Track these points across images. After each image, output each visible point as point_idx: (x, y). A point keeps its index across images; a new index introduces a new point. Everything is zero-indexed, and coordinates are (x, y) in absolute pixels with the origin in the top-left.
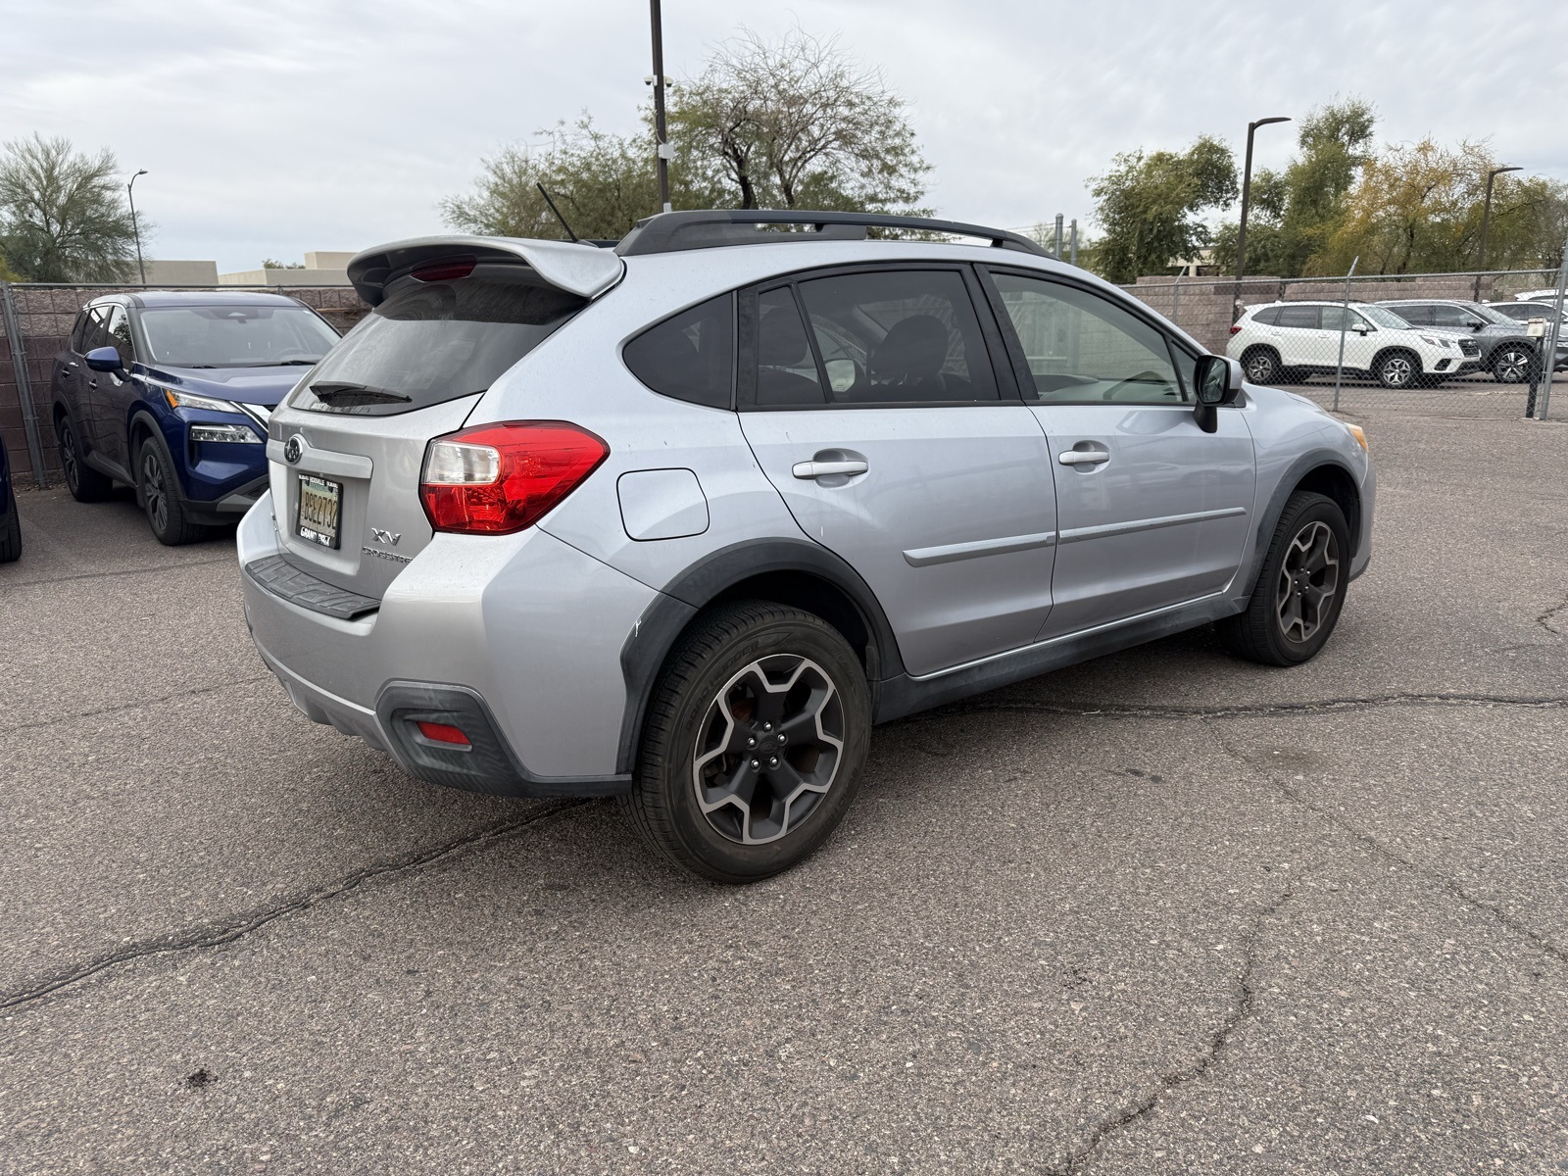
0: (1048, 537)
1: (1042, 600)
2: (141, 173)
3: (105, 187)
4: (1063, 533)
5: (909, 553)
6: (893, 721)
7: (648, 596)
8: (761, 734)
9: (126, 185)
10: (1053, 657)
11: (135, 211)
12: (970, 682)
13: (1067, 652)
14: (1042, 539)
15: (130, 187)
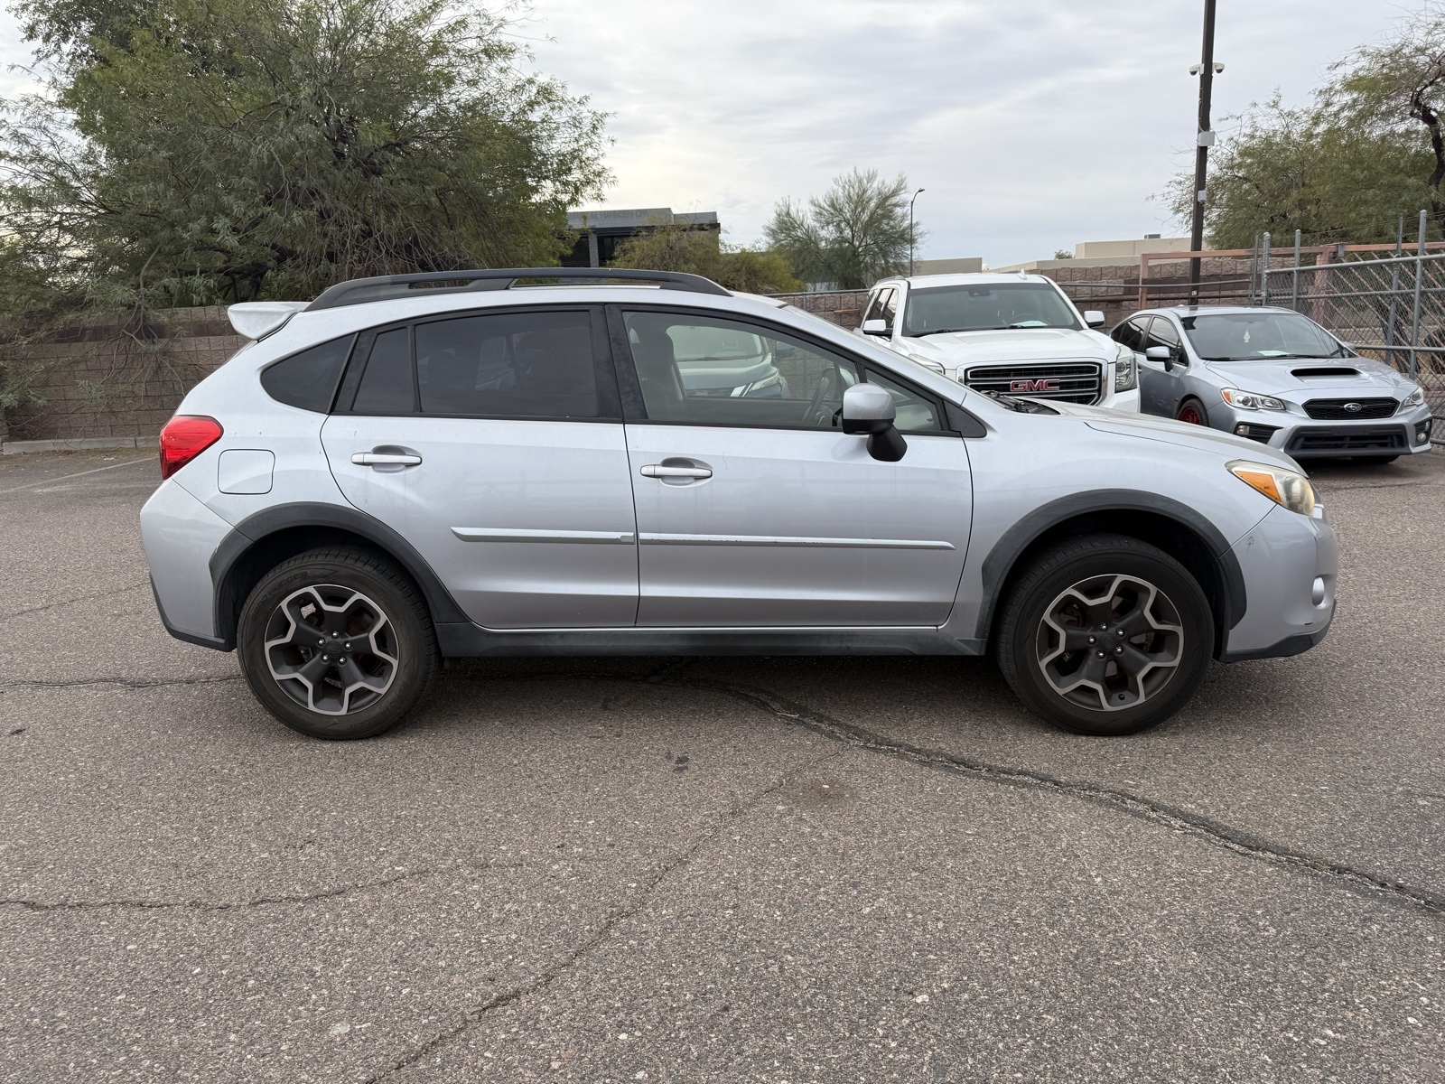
0: (622, 537)
1: (628, 589)
2: (920, 191)
3: (896, 205)
4: (643, 536)
5: (455, 529)
6: (462, 658)
7: (226, 528)
8: (329, 639)
9: (910, 202)
10: (656, 644)
11: (914, 222)
12: (549, 644)
13: (677, 643)
14: (615, 538)
15: (912, 202)
